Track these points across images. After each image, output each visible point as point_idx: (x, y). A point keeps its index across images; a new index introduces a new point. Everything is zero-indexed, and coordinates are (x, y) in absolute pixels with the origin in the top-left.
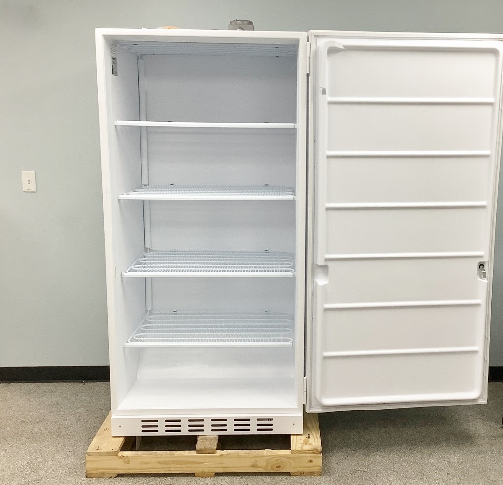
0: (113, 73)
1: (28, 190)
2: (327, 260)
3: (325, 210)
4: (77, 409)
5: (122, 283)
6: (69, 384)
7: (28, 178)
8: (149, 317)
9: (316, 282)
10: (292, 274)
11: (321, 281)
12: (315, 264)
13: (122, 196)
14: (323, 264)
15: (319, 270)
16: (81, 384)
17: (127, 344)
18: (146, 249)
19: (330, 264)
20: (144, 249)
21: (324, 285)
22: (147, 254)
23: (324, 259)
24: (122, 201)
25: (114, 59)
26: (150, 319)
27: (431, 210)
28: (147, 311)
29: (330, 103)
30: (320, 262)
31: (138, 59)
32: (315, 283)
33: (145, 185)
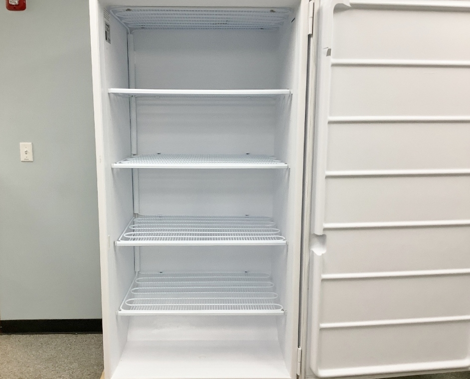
0: (106, 39)
1: (25, 160)
2: (325, 229)
3: (325, 177)
4: (71, 363)
5: (115, 251)
6: (64, 335)
7: (25, 148)
8: (138, 279)
9: (313, 252)
10: (285, 242)
11: (318, 251)
12: (312, 233)
13: (115, 164)
14: (322, 234)
15: (315, 240)
16: (74, 336)
17: (119, 312)
18: (135, 215)
19: (328, 233)
20: (132, 215)
21: (323, 254)
22: (136, 220)
23: (323, 228)
24: (114, 170)
25: (107, 26)
26: (138, 281)
27: (435, 178)
28: (135, 272)
29: (334, 65)
30: (318, 231)
31: (128, 33)
32: (311, 253)
33: (134, 155)
